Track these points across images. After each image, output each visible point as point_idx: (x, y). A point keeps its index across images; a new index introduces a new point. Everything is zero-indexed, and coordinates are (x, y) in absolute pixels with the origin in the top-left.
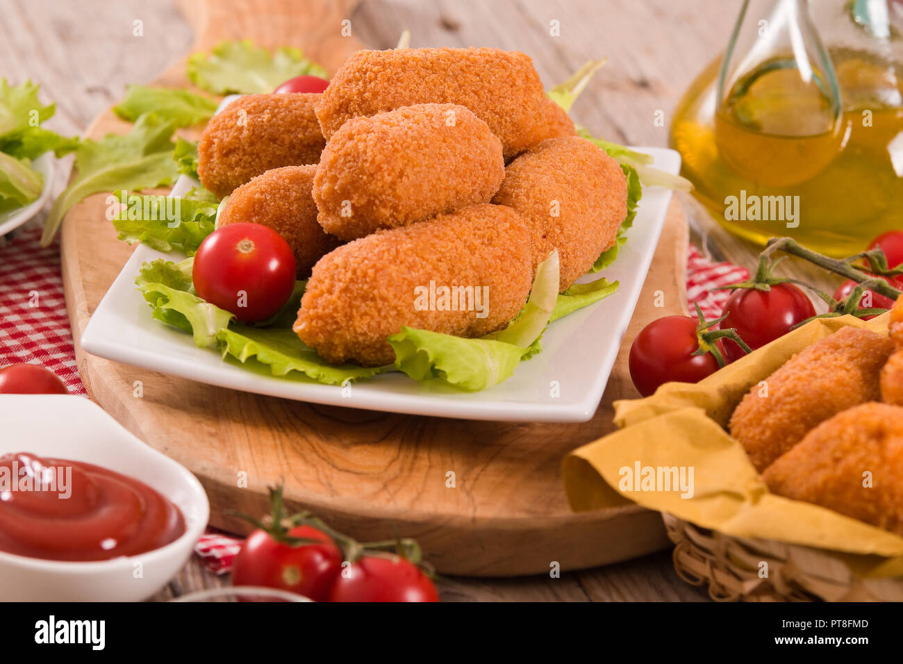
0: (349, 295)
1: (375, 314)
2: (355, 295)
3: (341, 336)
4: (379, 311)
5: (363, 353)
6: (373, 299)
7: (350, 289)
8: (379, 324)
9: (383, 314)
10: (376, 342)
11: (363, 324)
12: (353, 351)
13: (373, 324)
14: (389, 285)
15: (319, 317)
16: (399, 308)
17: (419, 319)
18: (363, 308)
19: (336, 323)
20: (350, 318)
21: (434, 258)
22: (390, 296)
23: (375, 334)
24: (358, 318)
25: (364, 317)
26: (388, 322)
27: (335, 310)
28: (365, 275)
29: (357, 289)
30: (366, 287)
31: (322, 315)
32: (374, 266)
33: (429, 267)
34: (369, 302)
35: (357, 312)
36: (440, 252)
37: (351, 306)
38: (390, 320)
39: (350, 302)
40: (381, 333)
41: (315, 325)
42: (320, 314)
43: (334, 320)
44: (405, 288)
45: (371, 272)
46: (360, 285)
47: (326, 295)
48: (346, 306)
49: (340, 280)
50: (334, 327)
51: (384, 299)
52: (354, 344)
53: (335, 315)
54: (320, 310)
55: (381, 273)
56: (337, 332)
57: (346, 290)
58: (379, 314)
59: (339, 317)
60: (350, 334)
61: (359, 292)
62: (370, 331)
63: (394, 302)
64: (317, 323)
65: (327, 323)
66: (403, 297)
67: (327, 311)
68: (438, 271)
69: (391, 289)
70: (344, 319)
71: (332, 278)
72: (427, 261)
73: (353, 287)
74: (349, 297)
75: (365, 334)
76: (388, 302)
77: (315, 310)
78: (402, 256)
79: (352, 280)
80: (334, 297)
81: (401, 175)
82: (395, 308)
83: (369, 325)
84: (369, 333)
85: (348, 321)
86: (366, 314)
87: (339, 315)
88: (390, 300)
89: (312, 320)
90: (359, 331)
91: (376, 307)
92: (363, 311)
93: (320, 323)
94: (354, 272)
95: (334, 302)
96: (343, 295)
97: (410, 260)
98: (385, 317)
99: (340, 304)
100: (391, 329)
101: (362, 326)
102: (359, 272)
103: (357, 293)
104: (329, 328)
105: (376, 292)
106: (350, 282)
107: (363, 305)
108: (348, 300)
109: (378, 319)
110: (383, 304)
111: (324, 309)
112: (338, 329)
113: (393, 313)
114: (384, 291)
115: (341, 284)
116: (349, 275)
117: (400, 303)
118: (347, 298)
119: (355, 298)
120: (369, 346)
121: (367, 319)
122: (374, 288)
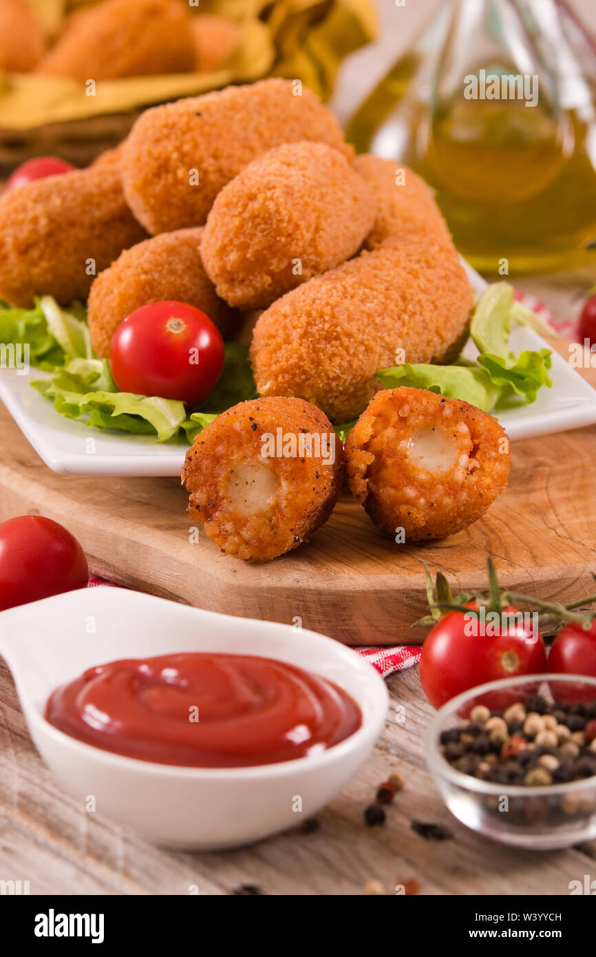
0: (310, 339)
1: (344, 352)
2: (318, 337)
3: (312, 386)
4: (347, 350)
5: (337, 403)
6: (337, 338)
7: (310, 332)
8: (349, 362)
9: (352, 351)
10: (351, 384)
11: (333, 366)
12: (325, 402)
13: (344, 364)
14: (350, 319)
15: (284, 371)
16: (366, 343)
17: (387, 352)
18: (329, 349)
19: (304, 372)
20: (317, 363)
21: (382, 287)
22: (354, 330)
23: (349, 376)
24: (329, 362)
25: (332, 359)
26: (359, 360)
27: (301, 358)
28: (321, 315)
29: (318, 330)
30: (327, 326)
31: (288, 367)
32: (328, 304)
33: (381, 297)
34: (333, 342)
35: (324, 355)
36: (386, 281)
37: (316, 351)
38: (361, 357)
39: (314, 347)
40: (354, 372)
41: (283, 380)
42: (285, 367)
43: (302, 369)
44: (366, 321)
45: (327, 310)
46: (321, 326)
47: (284, 346)
48: (311, 351)
49: (294, 328)
50: (303, 377)
51: (349, 335)
52: (327, 392)
53: (302, 363)
54: (283, 363)
55: (338, 309)
56: (307, 383)
57: (305, 335)
58: (348, 354)
59: (306, 364)
60: (322, 381)
61: (321, 333)
62: (342, 374)
63: (360, 337)
64: (283, 378)
65: (294, 375)
66: (367, 330)
67: (292, 361)
68: (391, 299)
69: (354, 323)
70: (312, 366)
71: (285, 328)
72: (376, 290)
73: (314, 330)
74: (311, 342)
75: (337, 378)
76: (354, 338)
77: (278, 364)
78: (350, 291)
79: (309, 324)
80: (295, 345)
82: (362, 343)
83: (340, 366)
84: (342, 376)
85: (317, 367)
86: (334, 355)
87: (306, 362)
88: (355, 335)
89: (276, 377)
90: (331, 375)
91: (342, 345)
92: (330, 352)
93: (287, 377)
94: (309, 314)
95: (296, 351)
96: (305, 340)
97: (361, 292)
98: (355, 355)
99: (303, 350)
100: (363, 366)
101: (334, 369)
102: (314, 314)
103: (319, 335)
104: (297, 380)
105: (338, 329)
106: (307, 327)
107: (328, 346)
108: (311, 346)
109: (348, 358)
110: (349, 341)
111: (287, 361)
112: (307, 379)
113: (362, 348)
114: (346, 326)
115: (299, 330)
116: (304, 319)
117: (365, 337)
118: (309, 343)
119: (318, 341)
120: (341, 393)
121: (337, 360)
122: (336, 326)
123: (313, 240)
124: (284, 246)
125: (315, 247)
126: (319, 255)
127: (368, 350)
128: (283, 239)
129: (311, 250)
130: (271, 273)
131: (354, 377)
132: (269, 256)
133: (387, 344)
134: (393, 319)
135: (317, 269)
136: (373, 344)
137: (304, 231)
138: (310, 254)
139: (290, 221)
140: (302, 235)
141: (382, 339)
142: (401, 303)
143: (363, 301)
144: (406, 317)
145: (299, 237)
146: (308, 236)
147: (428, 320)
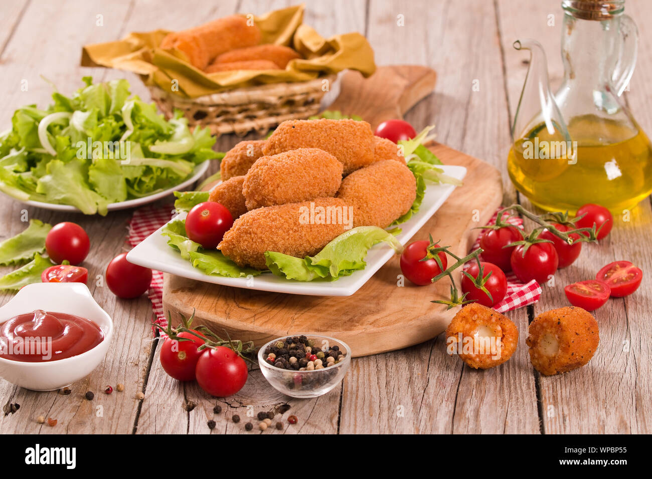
1: (251, 240)
4: (253, 240)
6: (250, 233)
8: (252, 245)
9: (254, 241)
13: (249, 245)
14: (259, 227)
16: (263, 238)
18: (245, 238)
19: (234, 244)
20: (239, 242)
22: (258, 232)
23: (251, 250)
24: (243, 242)
27: (233, 238)
34: (248, 235)
35: (242, 239)
38: (258, 244)
44: (267, 229)
51: (256, 234)
52: (242, 255)
57: (239, 229)
59: (235, 241)
60: (239, 250)
63: (260, 235)
65: (230, 245)
66: (266, 233)
67: (229, 239)
69: (259, 229)
75: (246, 250)
76: (258, 235)
81: (278, 186)
82: (260, 238)
83: (247, 246)
86: (246, 240)
89: (223, 244)
90: (242, 248)
91: (251, 237)
93: (226, 245)
100: (258, 248)
101: (244, 246)
102: (245, 221)
104: (230, 247)
105: (251, 230)
106: (241, 226)
107: (245, 236)
109: (252, 243)
110: (255, 236)
112: (234, 248)
113: (260, 240)
114: (255, 230)
116: (242, 222)
117: (264, 236)
120: (250, 257)
121: (246, 243)
122: (251, 228)
123: (274, 190)
124: (261, 190)
125: (274, 194)
126: (276, 197)
127: (263, 241)
128: (260, 187)
129: (272, 194)
130: (256, 200)
131: (254, 251)
132: (255, 193)
133: (274, 241)
134: (284, 231)
135: (275, 203)
136: (265, 239)
137: (270, 186)
138: (271, 196)
139: (264, 180)
140: (268, 188)
141: (272, 239)
142: (292, 226)
143: (273, 221)
144: (291, 232)
145: (266, 188)
146: (271, 188)
147: (303, 235)
